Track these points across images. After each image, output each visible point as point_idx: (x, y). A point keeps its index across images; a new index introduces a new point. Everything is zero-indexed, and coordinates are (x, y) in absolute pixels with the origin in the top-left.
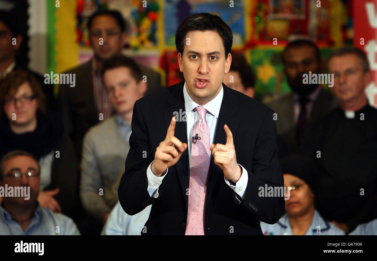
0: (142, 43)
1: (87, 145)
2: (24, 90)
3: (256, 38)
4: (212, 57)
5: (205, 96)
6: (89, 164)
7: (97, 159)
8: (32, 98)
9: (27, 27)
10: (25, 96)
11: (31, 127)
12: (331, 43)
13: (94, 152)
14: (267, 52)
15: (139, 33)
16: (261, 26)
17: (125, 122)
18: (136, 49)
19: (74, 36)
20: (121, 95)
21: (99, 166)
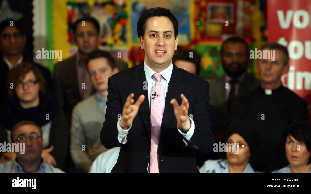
0: (115, 41)
1: (75, 116)
2: (30, 76)
3: (199, 37)
4: (167, 35)
5: (163, 63)
6: (77, 129)
7: (82, 125)
8: (35, 82)
9: (32, 31)
10: (30, 81)
11: (35, 104)
12: (253, 40)
13: (80, 120)
14: (206, 47)
15: (113, 34)
16: (201, 28)
17: (103, 99)
18: (111, 46)
19: (66, 37)
20: (101, 78)
21: (84, 131)
